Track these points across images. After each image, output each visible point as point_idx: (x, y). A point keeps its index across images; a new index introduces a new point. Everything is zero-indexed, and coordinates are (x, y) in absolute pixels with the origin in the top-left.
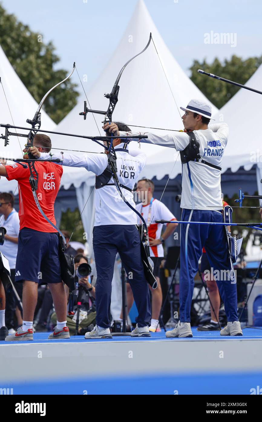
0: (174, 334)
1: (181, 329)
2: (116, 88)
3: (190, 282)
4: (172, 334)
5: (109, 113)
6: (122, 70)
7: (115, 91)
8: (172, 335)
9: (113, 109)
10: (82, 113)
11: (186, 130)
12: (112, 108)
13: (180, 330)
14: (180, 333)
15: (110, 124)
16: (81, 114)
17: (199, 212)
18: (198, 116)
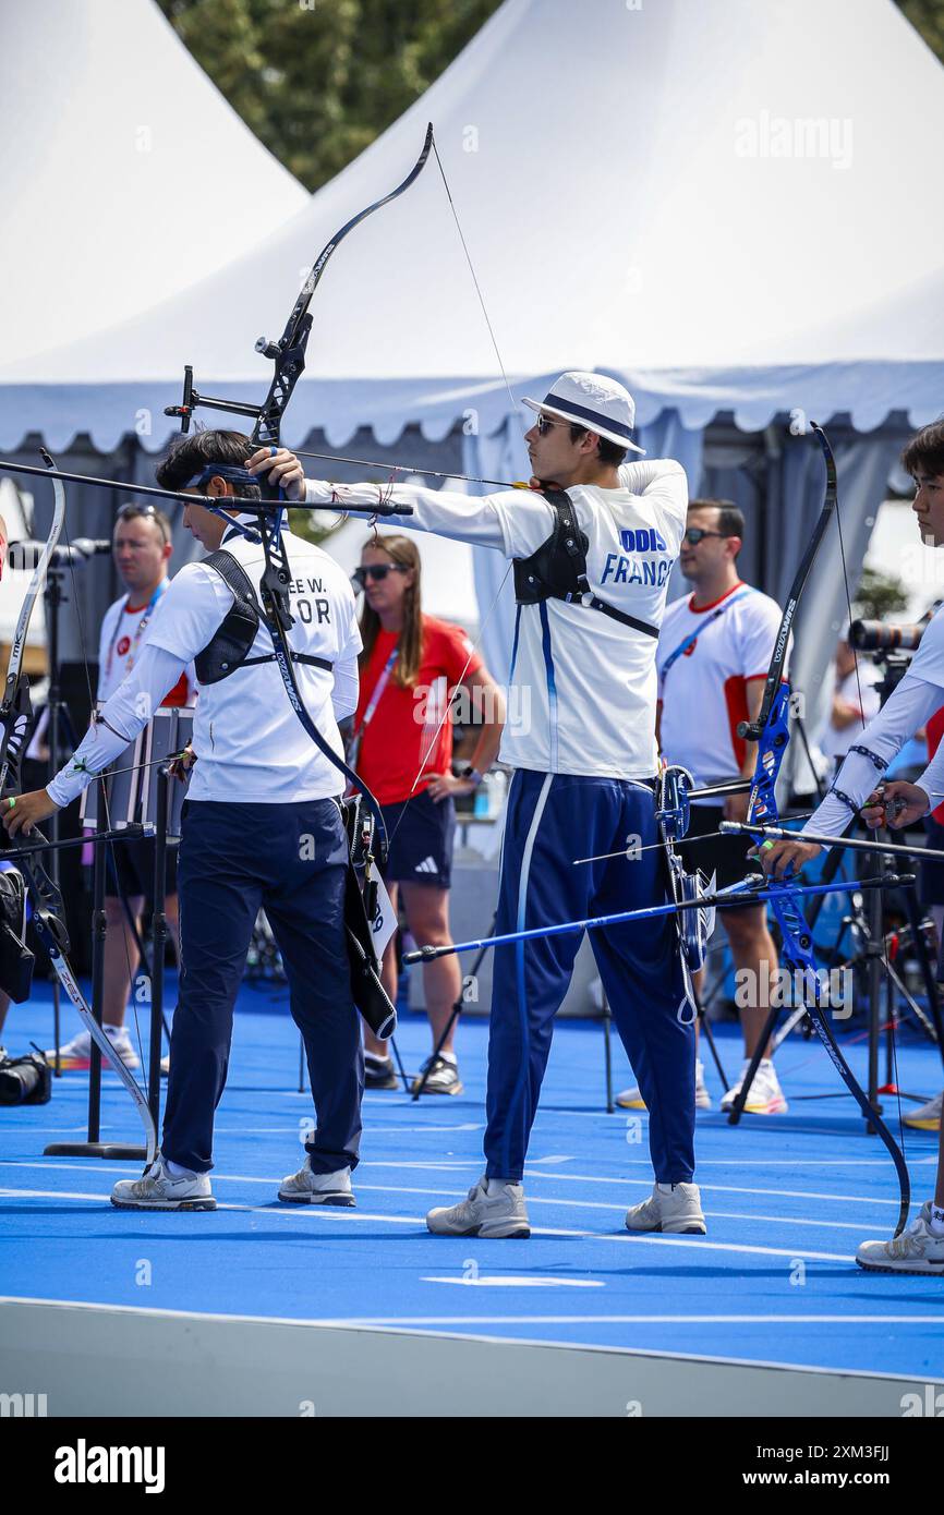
0: (460, 1222)
1: (488, 1207)
2: (301, 323)
3: (527, 1036)
4: (453, 1221)
5: (271, 412)
6: (326, 255)
7: (298, 335)
8: (454, 1227)
9: (286, 398)
10: (175, 408)
11: (538, 483)
12: (281, 394)
13: (485, 1208)
14: (487, 1222)
15: (274, 454)
16: (170, 413)
17: (575, 783)
18: (587, 434)
